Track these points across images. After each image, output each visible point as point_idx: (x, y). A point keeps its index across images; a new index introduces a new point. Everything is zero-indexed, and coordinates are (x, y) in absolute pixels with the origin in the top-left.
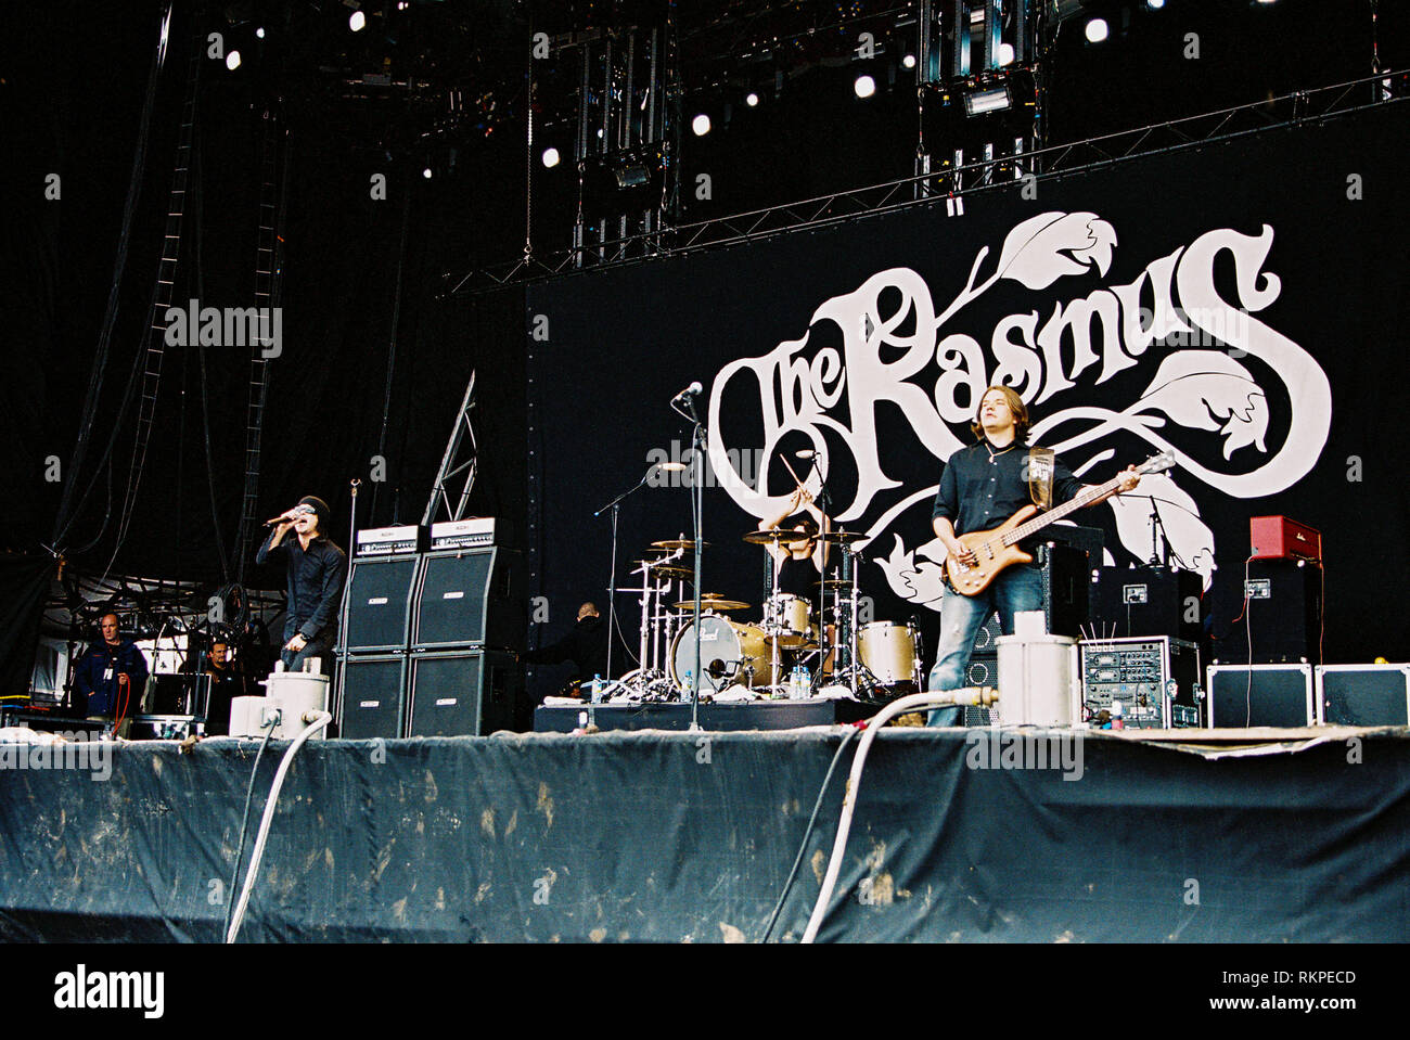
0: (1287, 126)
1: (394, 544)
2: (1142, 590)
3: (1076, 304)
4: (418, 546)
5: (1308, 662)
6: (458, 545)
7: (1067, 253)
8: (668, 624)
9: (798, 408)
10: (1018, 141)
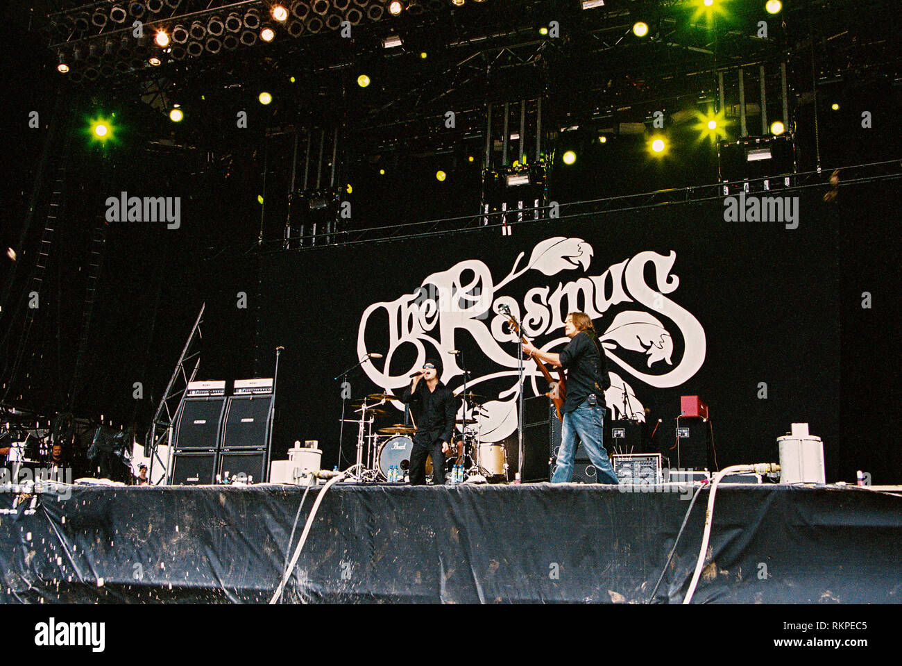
0: (683, 203)
1: (211, 391)
2: (622, 431)
3: (570, 284)
4: (225, 392)
5: (708, 470)
6: (250, 393)
7: (567, 258)
8: (375, 440)
9: (410, 330)
10: (536, 201)
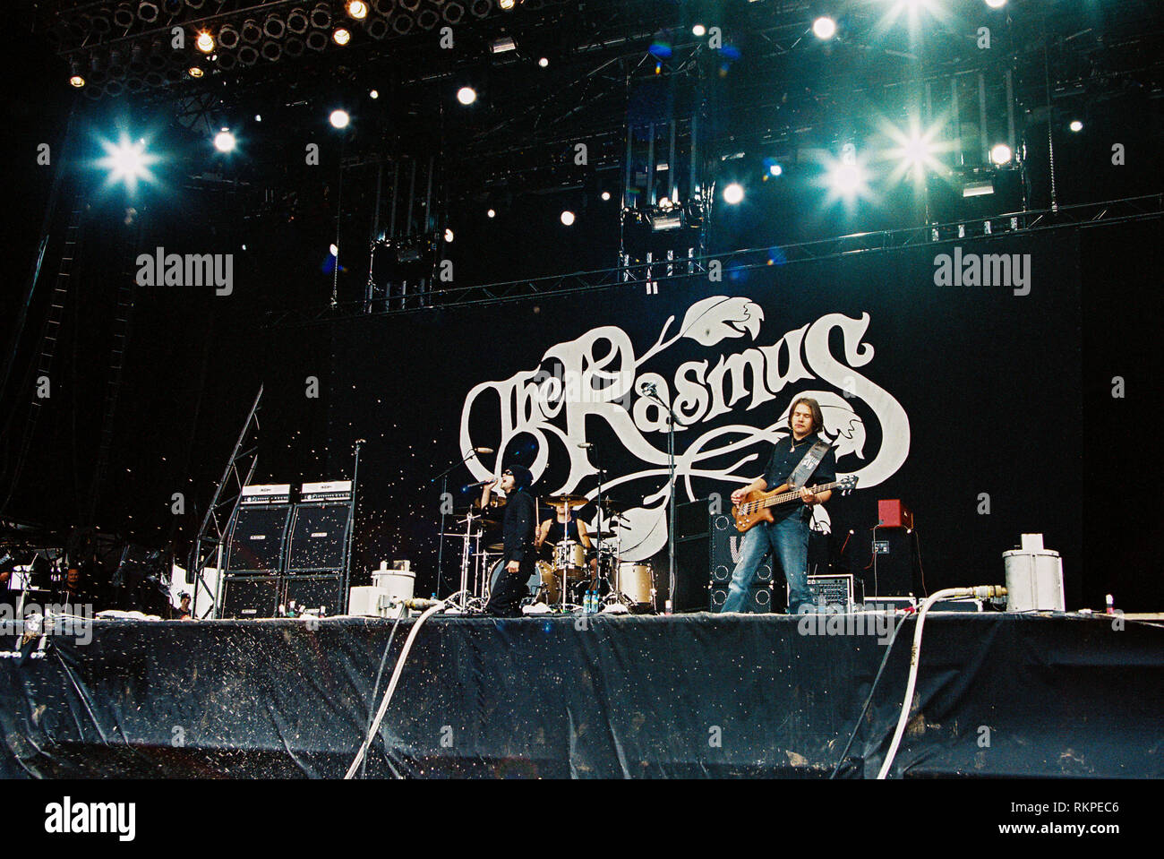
1: (271, 497)
3: (734, 356)
4: (290, 499)
5: (914, 596)
6: (322, 500)
7: (729, 323)
8: (485, 559)
9: (528, 417)
10: (691, 250)
